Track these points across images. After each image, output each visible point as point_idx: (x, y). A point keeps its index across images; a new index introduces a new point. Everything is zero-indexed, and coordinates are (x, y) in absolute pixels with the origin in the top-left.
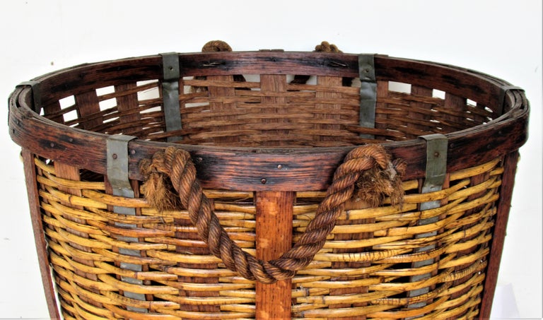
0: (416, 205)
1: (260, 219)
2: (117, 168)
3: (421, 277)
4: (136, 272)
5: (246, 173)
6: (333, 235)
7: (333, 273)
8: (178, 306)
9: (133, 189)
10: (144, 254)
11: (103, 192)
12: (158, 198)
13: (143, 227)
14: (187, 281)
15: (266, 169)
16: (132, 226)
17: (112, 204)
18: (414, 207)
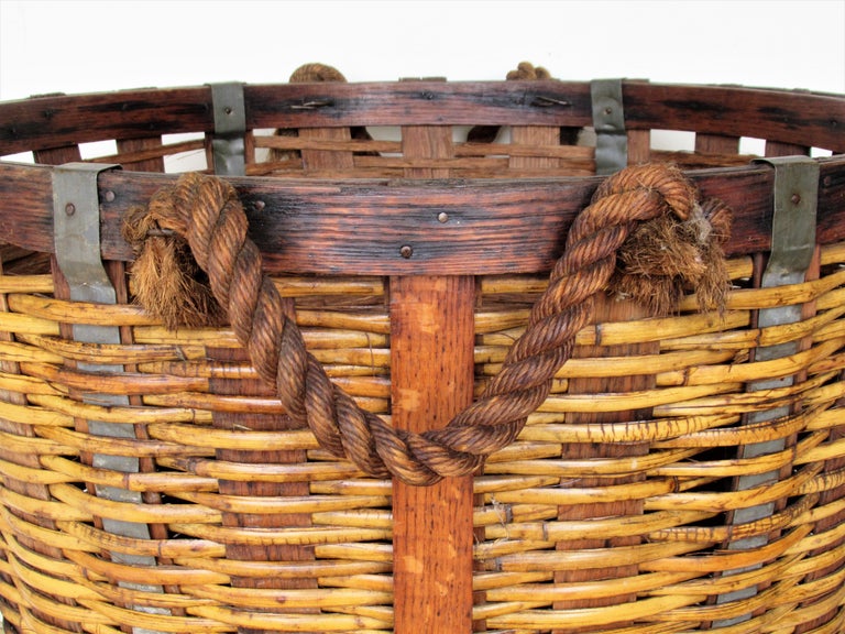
0: (747, 315)
1: (400, 344)
2: (76, 236)
3: (758, 480)
4: (126, 473)
5: (364, 233)
6: (565, 382)
7: (566, 469)
8: (222, 550)
9: (113, 283)
10: (142, 432)
11: (49, 295)
12: (165, 295)
13: (139, 371)
14: (238, 491)
15: (412, 223)
16: (113, 369)
17: (69, 320)
18: (744, 319)
